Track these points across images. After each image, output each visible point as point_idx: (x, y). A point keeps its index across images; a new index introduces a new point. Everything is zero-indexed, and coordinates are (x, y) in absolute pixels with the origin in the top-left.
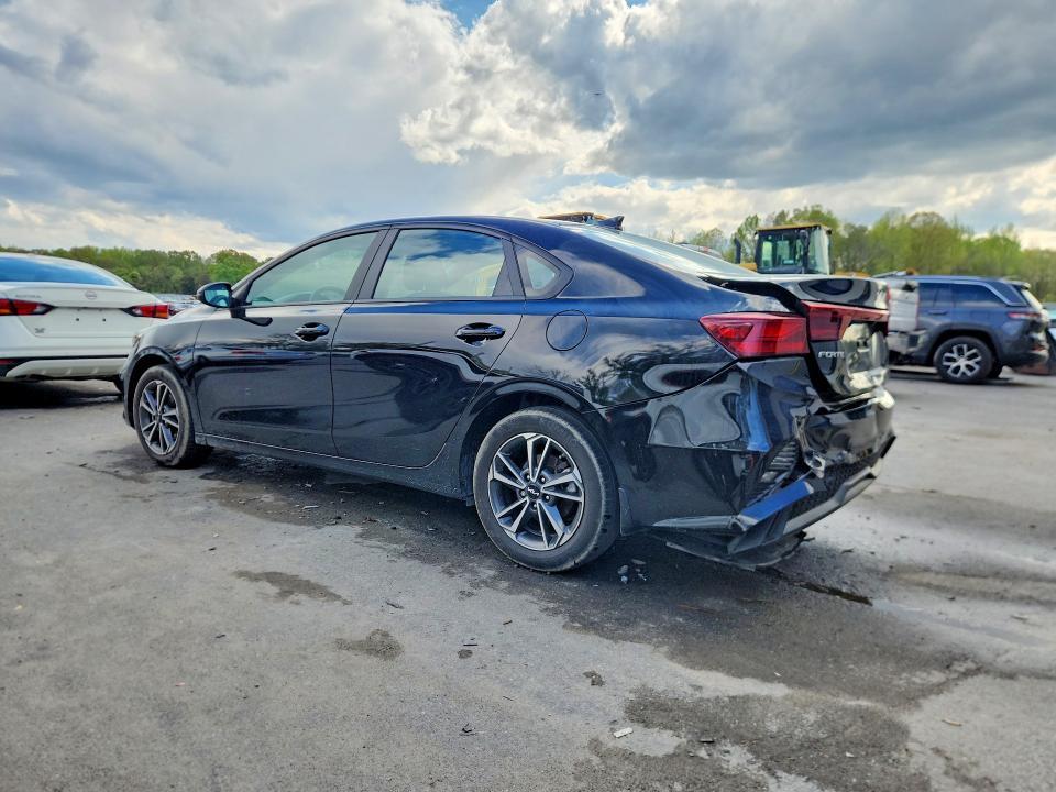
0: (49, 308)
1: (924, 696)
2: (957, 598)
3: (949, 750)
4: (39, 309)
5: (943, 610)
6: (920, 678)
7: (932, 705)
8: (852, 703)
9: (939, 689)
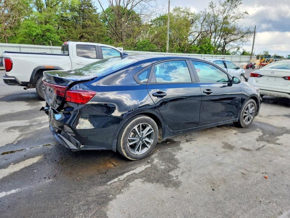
0: (261, 76)
1: (19, 136)
2: (23, 157)
3: (13, 133)
4: (259, 76)
5: (25, 152)
6: (21, 138)
7: (18, 136)
8: (28, 132)
9: (18, 138)
